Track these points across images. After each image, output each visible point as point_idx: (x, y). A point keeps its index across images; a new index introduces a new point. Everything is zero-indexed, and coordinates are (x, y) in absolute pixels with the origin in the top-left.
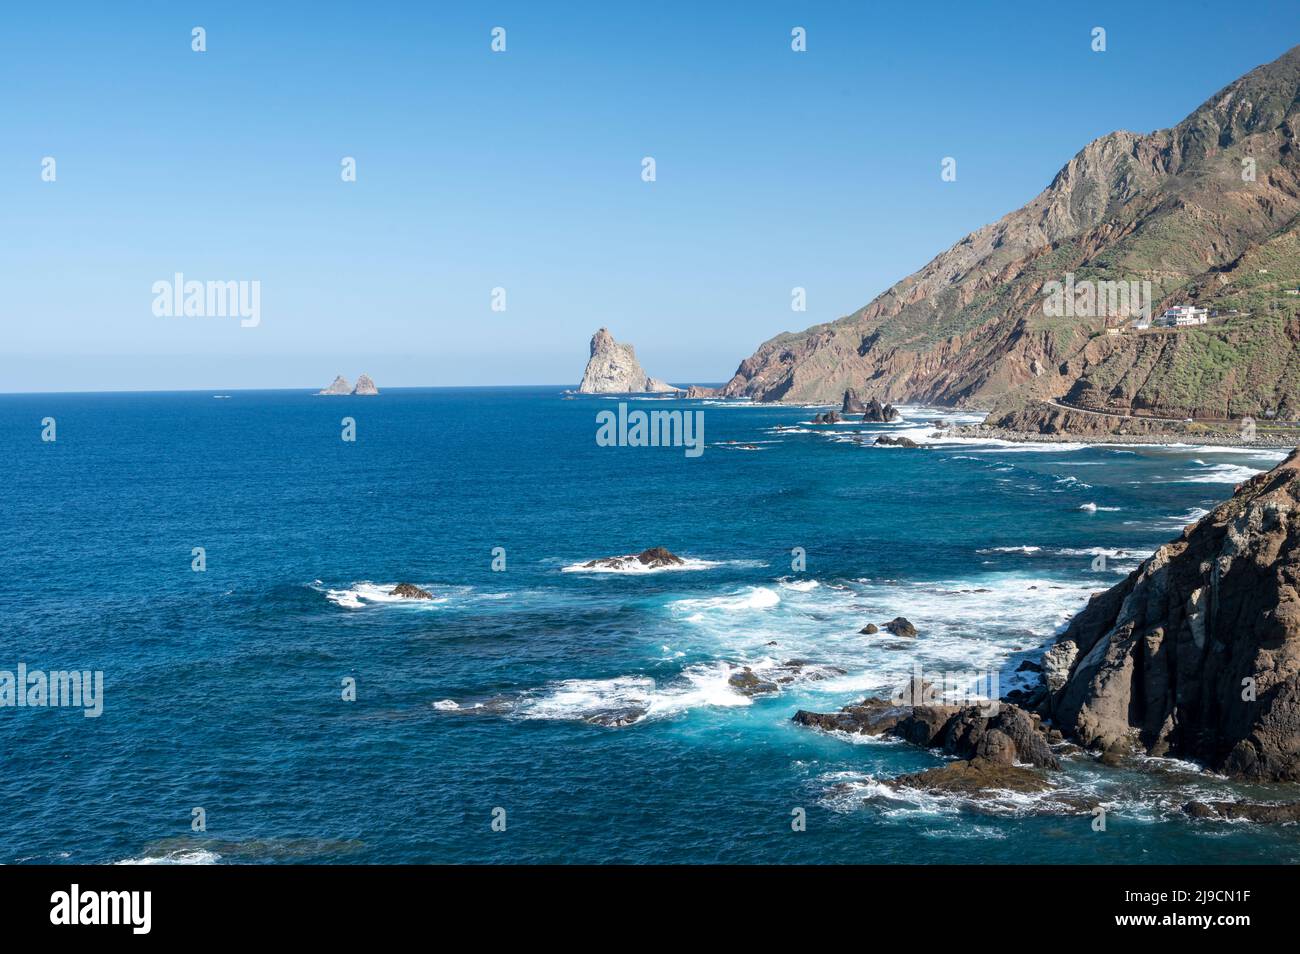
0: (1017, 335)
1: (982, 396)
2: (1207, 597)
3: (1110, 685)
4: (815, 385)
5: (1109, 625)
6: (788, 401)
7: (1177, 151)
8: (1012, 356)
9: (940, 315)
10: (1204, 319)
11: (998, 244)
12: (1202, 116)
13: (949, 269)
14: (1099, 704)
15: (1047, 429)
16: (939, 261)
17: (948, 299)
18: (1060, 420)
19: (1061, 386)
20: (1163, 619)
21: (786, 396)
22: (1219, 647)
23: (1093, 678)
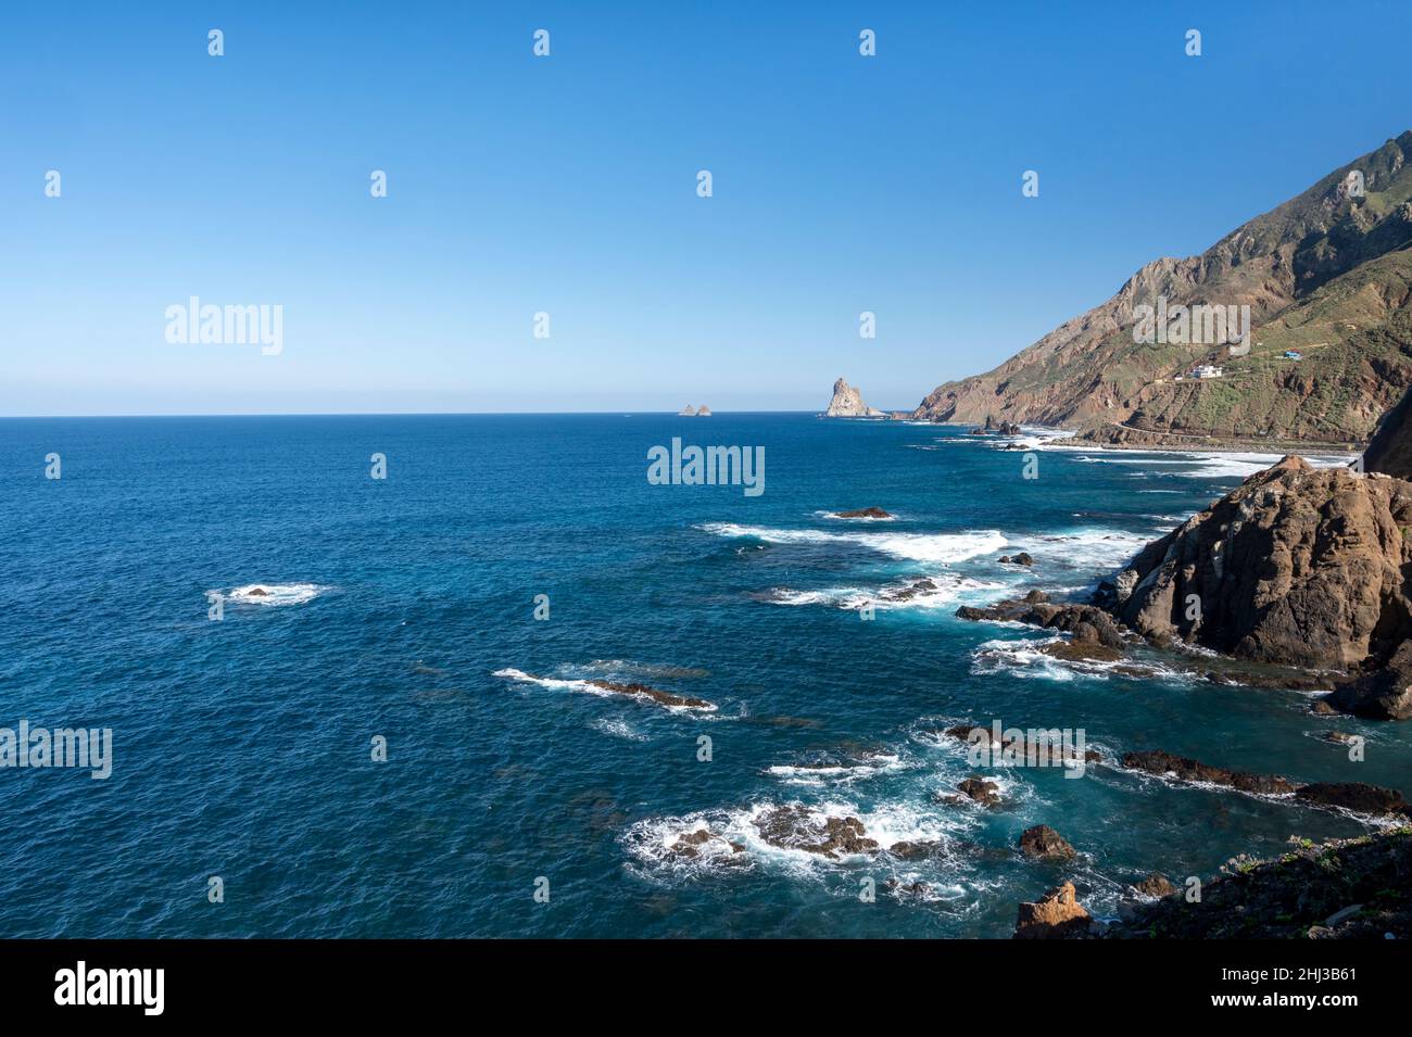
0: (1096, 383)
1: (1073, 420)
2: (1225, 547)
3: (1159, 598)
4: (969, 412)
5: (1159, 561)
6: (953, 422)
7: (1203, 270)
8: (1093, 396)
9: (1047, 371)
10: (1219, 374)
11: (1085, 328)
12: (1221, 248)
13: (1054, 343)
14: (1152, 610)
15: (1115, 441)
16: (1047, 339)
17: (1052, 361)
18: (1123, 435)
19: (1125, 415)
20: (1195, 559)
21: (951, 419)
22: (1232, 577)
23: (1148, 594)
